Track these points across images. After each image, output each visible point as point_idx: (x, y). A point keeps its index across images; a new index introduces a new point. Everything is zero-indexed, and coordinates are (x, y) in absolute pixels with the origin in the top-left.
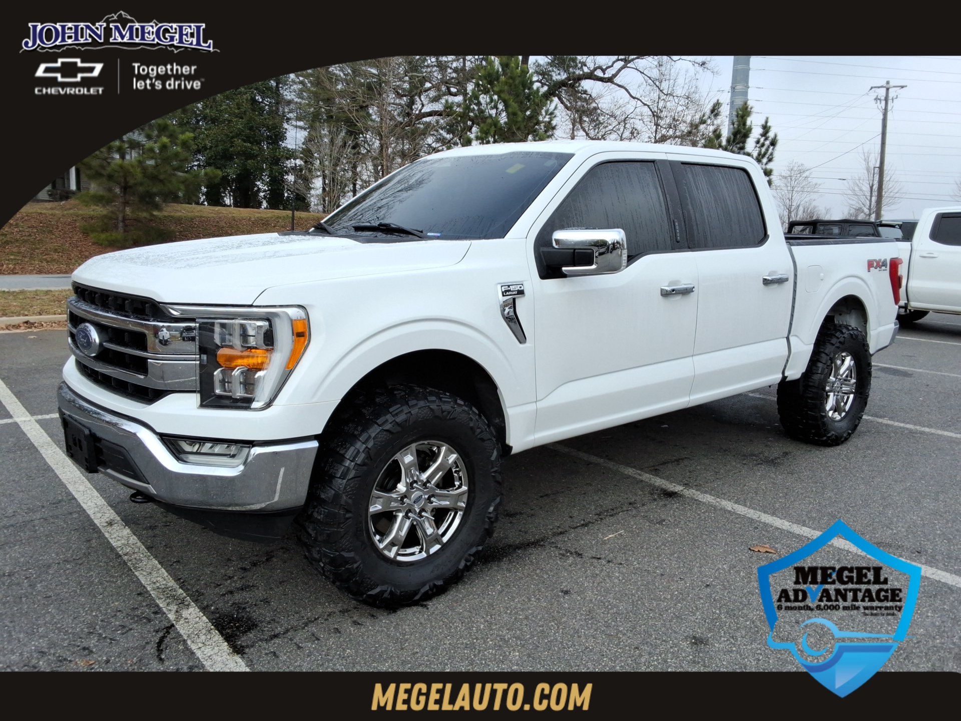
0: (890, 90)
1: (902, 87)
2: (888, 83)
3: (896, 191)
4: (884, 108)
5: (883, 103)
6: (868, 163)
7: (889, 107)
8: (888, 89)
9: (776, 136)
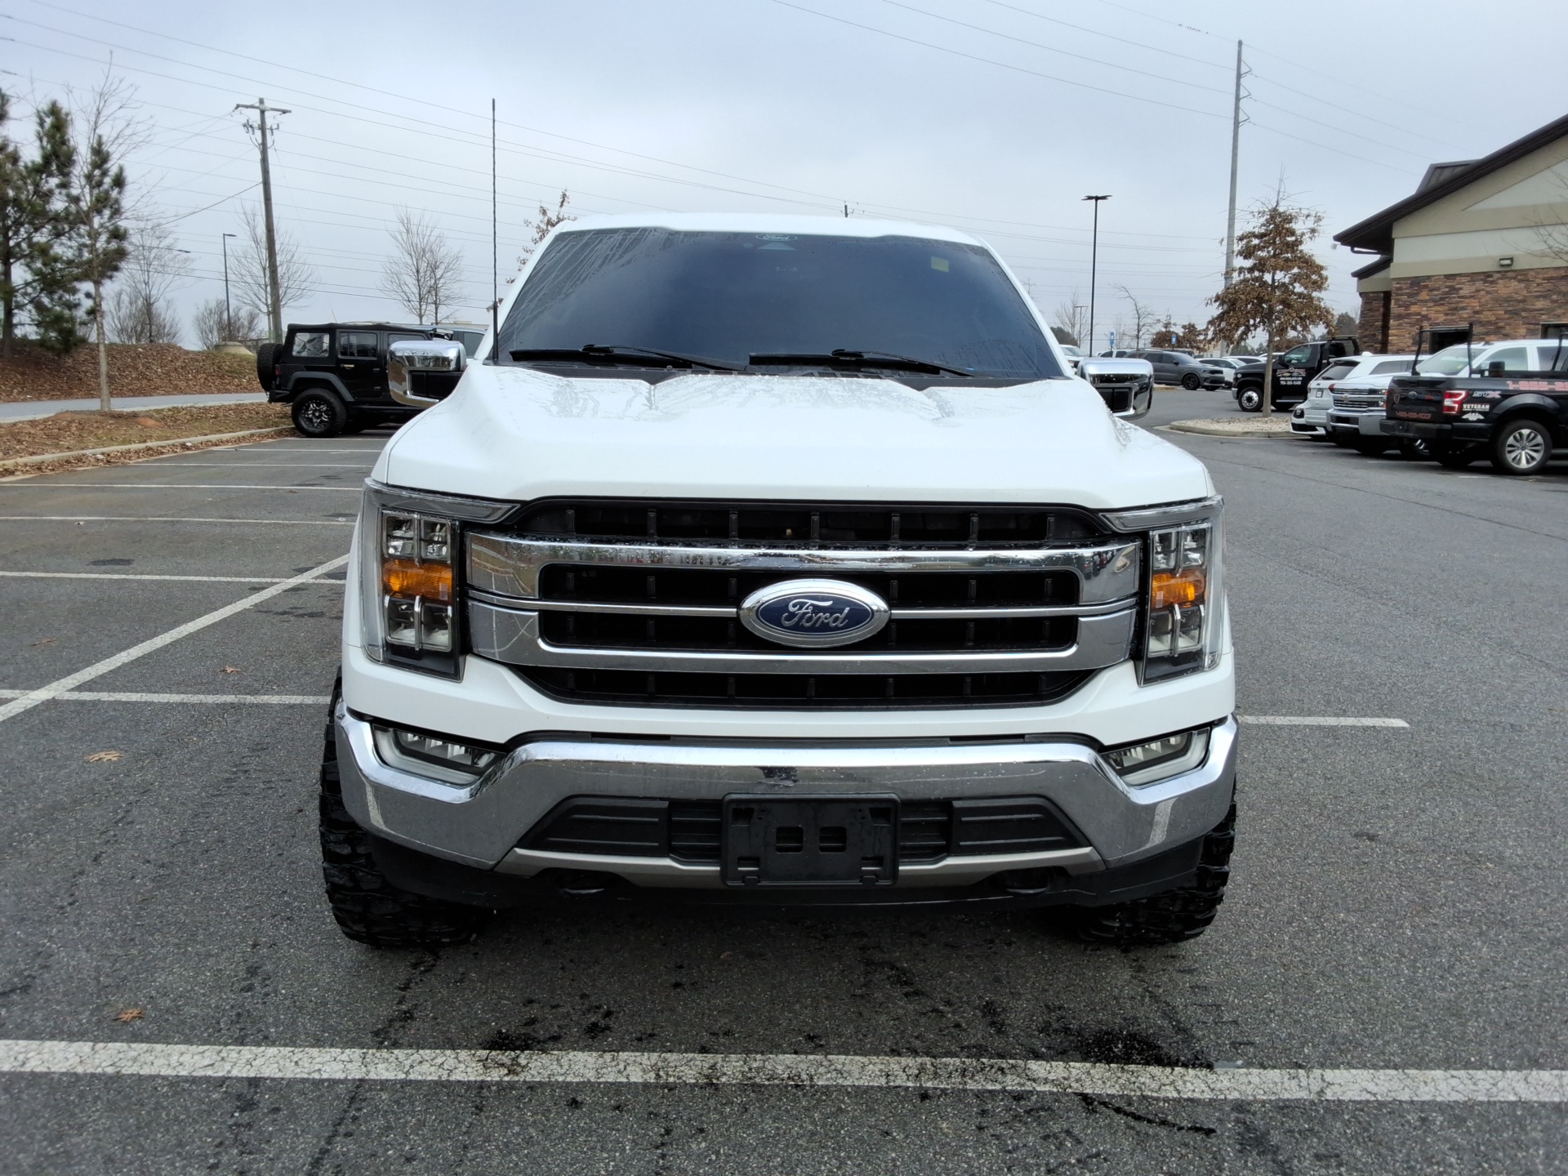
0: (267, 114)
1: (284, 112)
2: (261, 101)
3: (303, 278)
4: (260, 141)
5: (258, 133)
6: (254, 229)
7: (269, 143)
8: (263, 112)
9: (121, 169)
